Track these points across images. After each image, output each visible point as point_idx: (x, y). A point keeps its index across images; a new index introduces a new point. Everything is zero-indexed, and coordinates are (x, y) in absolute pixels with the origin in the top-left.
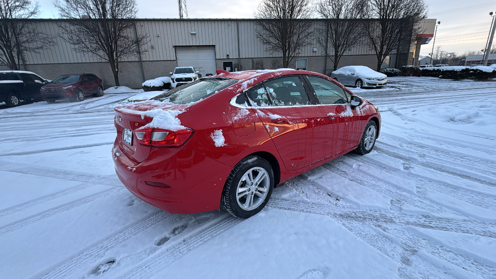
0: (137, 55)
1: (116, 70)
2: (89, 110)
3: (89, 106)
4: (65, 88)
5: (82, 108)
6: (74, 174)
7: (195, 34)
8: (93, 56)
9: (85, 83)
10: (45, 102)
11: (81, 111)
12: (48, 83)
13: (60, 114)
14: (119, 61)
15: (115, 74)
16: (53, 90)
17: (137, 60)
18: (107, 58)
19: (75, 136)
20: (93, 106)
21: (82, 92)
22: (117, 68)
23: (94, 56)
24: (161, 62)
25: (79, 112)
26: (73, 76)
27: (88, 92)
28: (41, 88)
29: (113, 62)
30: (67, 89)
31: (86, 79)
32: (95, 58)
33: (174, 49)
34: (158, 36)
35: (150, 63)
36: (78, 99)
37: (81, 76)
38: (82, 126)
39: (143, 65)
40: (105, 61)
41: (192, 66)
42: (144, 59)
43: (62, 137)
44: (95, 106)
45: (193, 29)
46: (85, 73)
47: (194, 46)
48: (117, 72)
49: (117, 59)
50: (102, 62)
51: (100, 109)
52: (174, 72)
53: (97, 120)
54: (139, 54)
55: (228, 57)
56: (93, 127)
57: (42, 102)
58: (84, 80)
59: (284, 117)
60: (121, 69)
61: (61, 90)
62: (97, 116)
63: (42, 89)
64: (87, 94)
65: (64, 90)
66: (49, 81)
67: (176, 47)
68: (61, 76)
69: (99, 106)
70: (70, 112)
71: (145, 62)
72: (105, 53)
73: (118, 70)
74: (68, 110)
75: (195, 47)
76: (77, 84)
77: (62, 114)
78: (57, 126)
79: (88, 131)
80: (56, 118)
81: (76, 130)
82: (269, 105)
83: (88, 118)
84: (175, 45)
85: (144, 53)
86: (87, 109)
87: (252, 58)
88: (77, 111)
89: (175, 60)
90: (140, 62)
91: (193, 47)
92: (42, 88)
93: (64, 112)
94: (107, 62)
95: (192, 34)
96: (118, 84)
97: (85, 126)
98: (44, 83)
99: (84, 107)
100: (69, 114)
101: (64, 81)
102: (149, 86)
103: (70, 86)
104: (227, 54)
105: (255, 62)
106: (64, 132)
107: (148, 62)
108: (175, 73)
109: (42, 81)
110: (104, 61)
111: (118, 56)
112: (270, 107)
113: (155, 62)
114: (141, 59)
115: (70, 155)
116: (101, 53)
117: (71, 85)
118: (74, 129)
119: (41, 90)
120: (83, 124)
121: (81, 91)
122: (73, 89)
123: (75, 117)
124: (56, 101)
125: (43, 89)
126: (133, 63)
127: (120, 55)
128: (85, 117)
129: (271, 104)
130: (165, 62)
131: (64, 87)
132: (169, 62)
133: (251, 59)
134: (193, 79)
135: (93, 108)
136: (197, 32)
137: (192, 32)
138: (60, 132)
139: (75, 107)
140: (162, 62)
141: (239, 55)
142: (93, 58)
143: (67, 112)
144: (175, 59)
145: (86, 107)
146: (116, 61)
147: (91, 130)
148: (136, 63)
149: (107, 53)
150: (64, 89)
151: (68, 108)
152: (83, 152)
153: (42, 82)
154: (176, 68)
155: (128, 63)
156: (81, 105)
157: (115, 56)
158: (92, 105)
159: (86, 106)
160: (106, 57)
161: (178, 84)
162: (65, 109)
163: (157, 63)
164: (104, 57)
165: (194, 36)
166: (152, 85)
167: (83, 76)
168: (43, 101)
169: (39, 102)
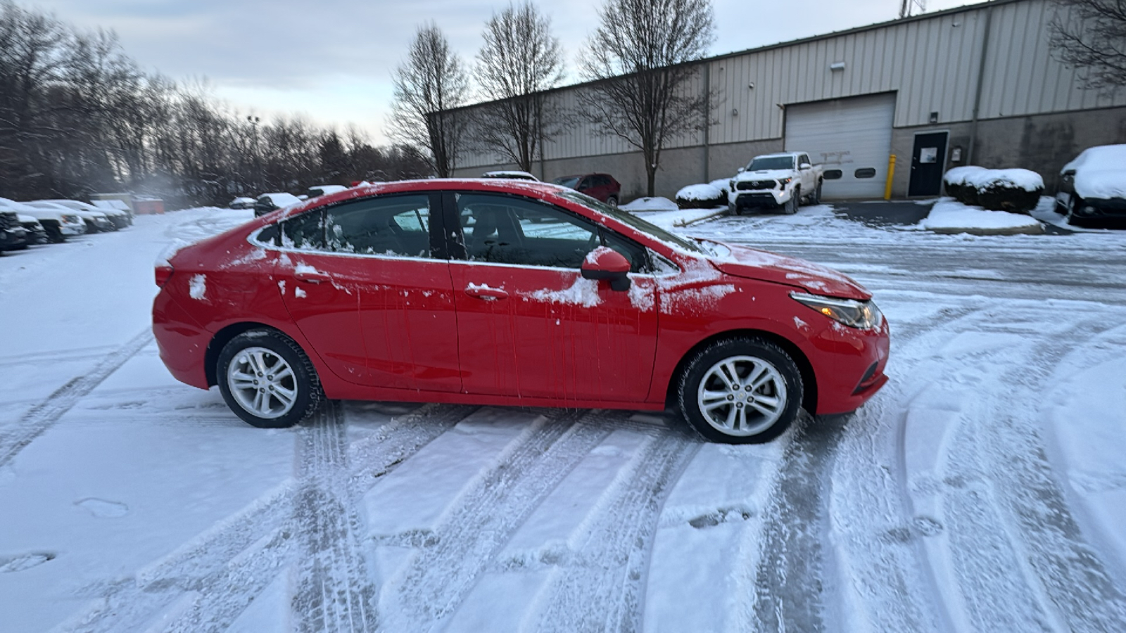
1: (654, 166)
7: (842, 69)
14: (662, 147)
15: (650, 173)
17: (700, 142)
18: (642, 144)
24: (747, 144)
29: (650, 151)
33: (782, 112)
34: (751, 87)
35: (725, 147)
37: (580, 180)
39: (711, 154)
42: (712, 141)
45: (840, 57)
47: (835, 100)
48: (655, 169)
49: (660, 143)
52: (749, 166)
55: (934, 120)
59: (326, 274)
60: (665, 164)
67: (786, 108)
71: (715, 147)
72: (640, 136)
73: (657, 165)
75: (838, 102)
82: (317, 248)
84: (786, 103)
87: (1028, 117)
91: (833, 103)
94: (640, 152)
95: (833, 70)
96: (651, 194)
102: (686, 198)
104: (934, 111)
105: (1039, 129)
107: (720, 147)
108: (748, 170)
110: (634, 148)
112: (320, 252)
113: (734, 146)
114: (707, 142)
116: (634, 134)
124: (543, 220)
126: (691, 150)
129: (324, 247)
130: (756, 143)
132: (764, 144)
133: (1023, 120)
134: (778, 183)
136: (850, 66)
137: (833, 66)
140: (749, 144)
141: (976, 110)
144: (780, 135)
146: (657, 147)
148: (697, 149)
155: (682, 150)
160: (640, 142)
161: (740, 195)
163: (740, 146)
164: (637, 142)
165: (838, 76)
166: (692, 197)
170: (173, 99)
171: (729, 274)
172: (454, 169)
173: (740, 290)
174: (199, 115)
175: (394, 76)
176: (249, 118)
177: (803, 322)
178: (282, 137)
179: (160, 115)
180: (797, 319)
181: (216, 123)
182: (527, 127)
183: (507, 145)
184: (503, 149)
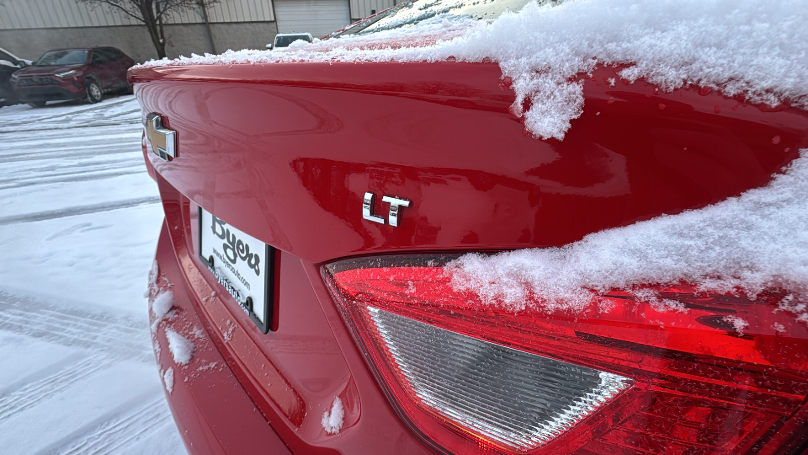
0: (198, 10)
1: (161, 41)
2: (112, 121)
3: (113, 112)
4: (61, 75)
5: (97, 117)
6: (53, 309)
8: (111, 11)
9: (101, 66)
10: (26, 105)
11: (95, 122)
12: (26, 66)
13: (51, 129)
14: (163, 22)
15: (160, 49)
16: (35, 80)
17: (200, 20)
18: (140, 15)
19: (76, 179)
20: (119, 112)
21: (97, 84)
22: (163, 37)
23: (113, 11)
25: (91, 123)
26: (75, 52)
27: (109, 84)
28: (10, 76)
29: (152, 25)
30: (64, 78)
31: (101, 58)
32: (116, 16)
35: (226, 26)
36: (89, 99)
37: (90, 52)
38: (95, 154)
39: (212, 31)
40: (136, 24)
41: (308, 32)
42: (212, 19)
43: (46, 182)
44: (125, 111)
46: (100, 46)
48: (163, 44)
49: (160, 18)
50: (131, 26)
51: (134, 117)
52: (275, 43)
53: (127, 140)
54: (201, 8)
56: (120, 156)
57: (20, 105)
58: (97, 59)
60: (170, 40)
61: (52, 79)
62: (127, 131)
63: (15, 79)
64: (106, 88)
65: (58, 79)
66: (29, 62)
68: (49, 51)
69: (132, 112)
70: (72, 124)
71: (217, 25)
72: (135, 6)
73: (164, 41)
74: (67, 121)
76: (84, 66)
77: (56, 129)
78: (39, 155)
79: (107, 166)
80: (41, 138)
81: (81, 165)
83: (109, 137)
85: (212, 5)
86: (107, 118)
88: (88, 122)
89: (273, 22)
90: (206, 24)
92: (13, 76)
93: (60, 125)
94: (141, 25)
97: (100, 153)
98: (18, 66)
99: (102, 115)
100: (69, 128)
101: (59, 62)
103: (71, 72)
104: (373, 9)
106: (53, 168)
107: (220, 26)
108: (277, 46)
109: (15, 62)
110: (134, 22)
111: (162, 10)
113: (234, 25)
114: (206, 19)
115: (54, 237)
117: (71, 70)
118: (76, 162)
119: (11, 80)
120: (97, 151)
121: (94, 81)
122: (77, 77)
123: (81, 135)
125: (16, 77)
126: (193, 27)
127: (165, 9)
128: (102, 134)
130: (254, 24)
131: (58, 73)
132: (261, 25)
135: (121, 116)
138: (42, 170)
139: (85, 113)
140: (247, 24)
142: (112, 14)
143: (66, 125)
144: (274, 19)
145: (107, 114)
146: (158, 22)
147: (114, 165)
148: (197, 27)
149: (138, 5)
150: (59, 77)
151: (69, 116)
152: (89, 225)
153: (16, 65)
154: (278, 35)
155: (181, 27)
156: (96, 111)
157: (154, 11)
158: (118, 110)
159: (105, 111)
160: (137, 13)
162: (64, 118)
163: (240, 26)
164: (134, 13)
167: (96, 52)
168: (23, 103)
169: (15, 105)
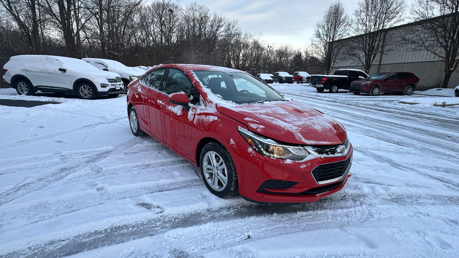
15: (447, 74)
16: (355, 84)
27: (389, 89)
61: (360, 84)
96: (445, 86)
122: (370, 85)
150: (363, 84)
170: (250, 41)
171: (219, 112)
172: (333, 67)
173: (219, 120)
174: (257, 46)
175: (315, 27)
176: (268, 47)
177: (233, 142)
178: (282, 53)
179: (246, 46)
180: (232, 140)
181: (261, 48)
182: (373, 47)
183: (358, 56)
184: (356, 58)
